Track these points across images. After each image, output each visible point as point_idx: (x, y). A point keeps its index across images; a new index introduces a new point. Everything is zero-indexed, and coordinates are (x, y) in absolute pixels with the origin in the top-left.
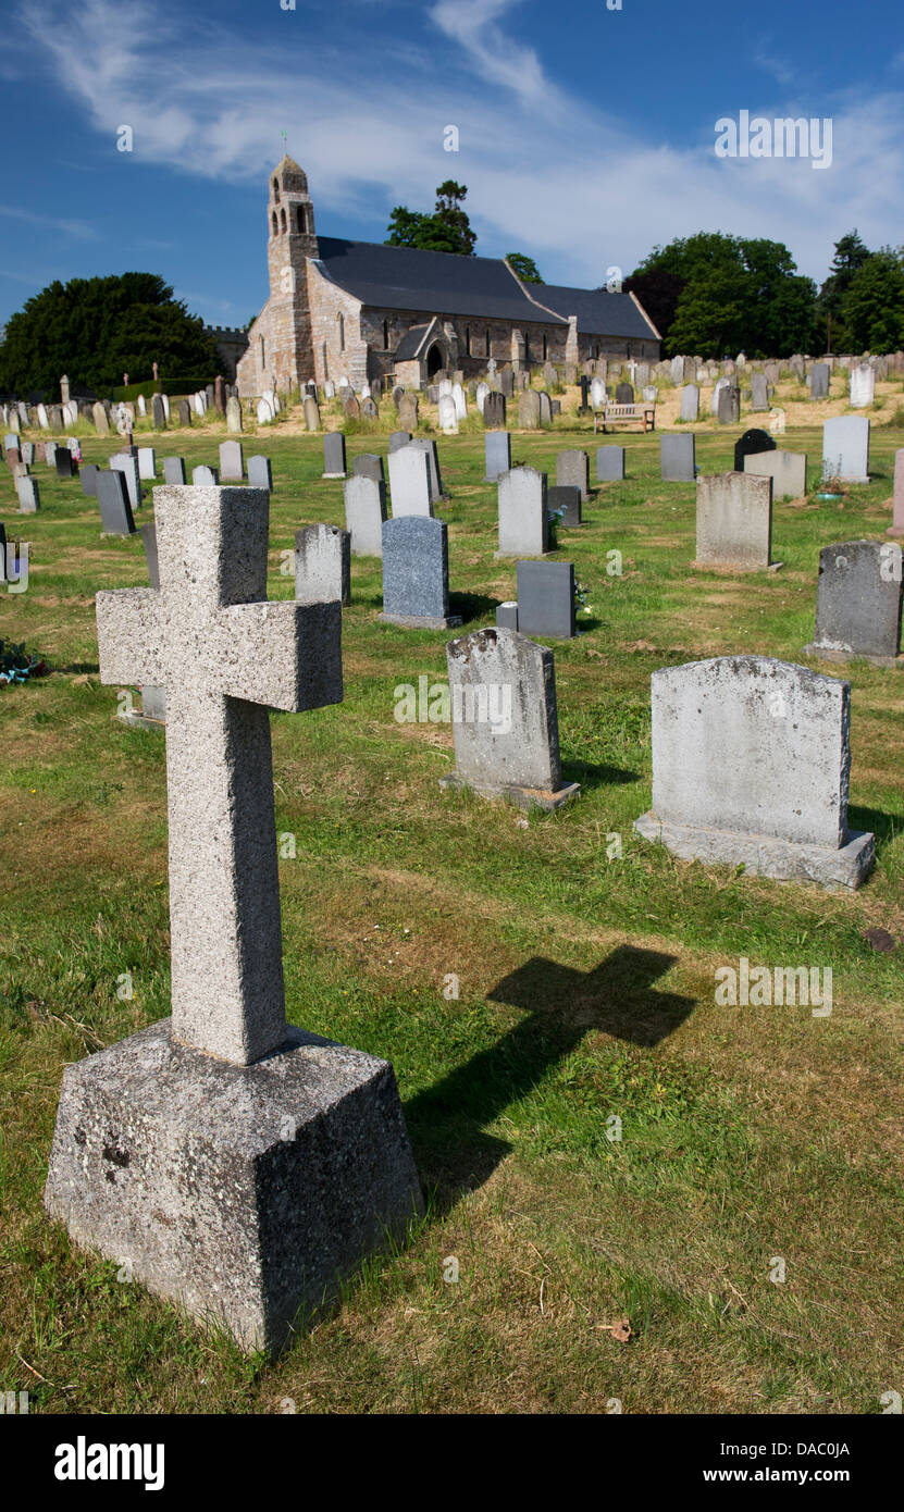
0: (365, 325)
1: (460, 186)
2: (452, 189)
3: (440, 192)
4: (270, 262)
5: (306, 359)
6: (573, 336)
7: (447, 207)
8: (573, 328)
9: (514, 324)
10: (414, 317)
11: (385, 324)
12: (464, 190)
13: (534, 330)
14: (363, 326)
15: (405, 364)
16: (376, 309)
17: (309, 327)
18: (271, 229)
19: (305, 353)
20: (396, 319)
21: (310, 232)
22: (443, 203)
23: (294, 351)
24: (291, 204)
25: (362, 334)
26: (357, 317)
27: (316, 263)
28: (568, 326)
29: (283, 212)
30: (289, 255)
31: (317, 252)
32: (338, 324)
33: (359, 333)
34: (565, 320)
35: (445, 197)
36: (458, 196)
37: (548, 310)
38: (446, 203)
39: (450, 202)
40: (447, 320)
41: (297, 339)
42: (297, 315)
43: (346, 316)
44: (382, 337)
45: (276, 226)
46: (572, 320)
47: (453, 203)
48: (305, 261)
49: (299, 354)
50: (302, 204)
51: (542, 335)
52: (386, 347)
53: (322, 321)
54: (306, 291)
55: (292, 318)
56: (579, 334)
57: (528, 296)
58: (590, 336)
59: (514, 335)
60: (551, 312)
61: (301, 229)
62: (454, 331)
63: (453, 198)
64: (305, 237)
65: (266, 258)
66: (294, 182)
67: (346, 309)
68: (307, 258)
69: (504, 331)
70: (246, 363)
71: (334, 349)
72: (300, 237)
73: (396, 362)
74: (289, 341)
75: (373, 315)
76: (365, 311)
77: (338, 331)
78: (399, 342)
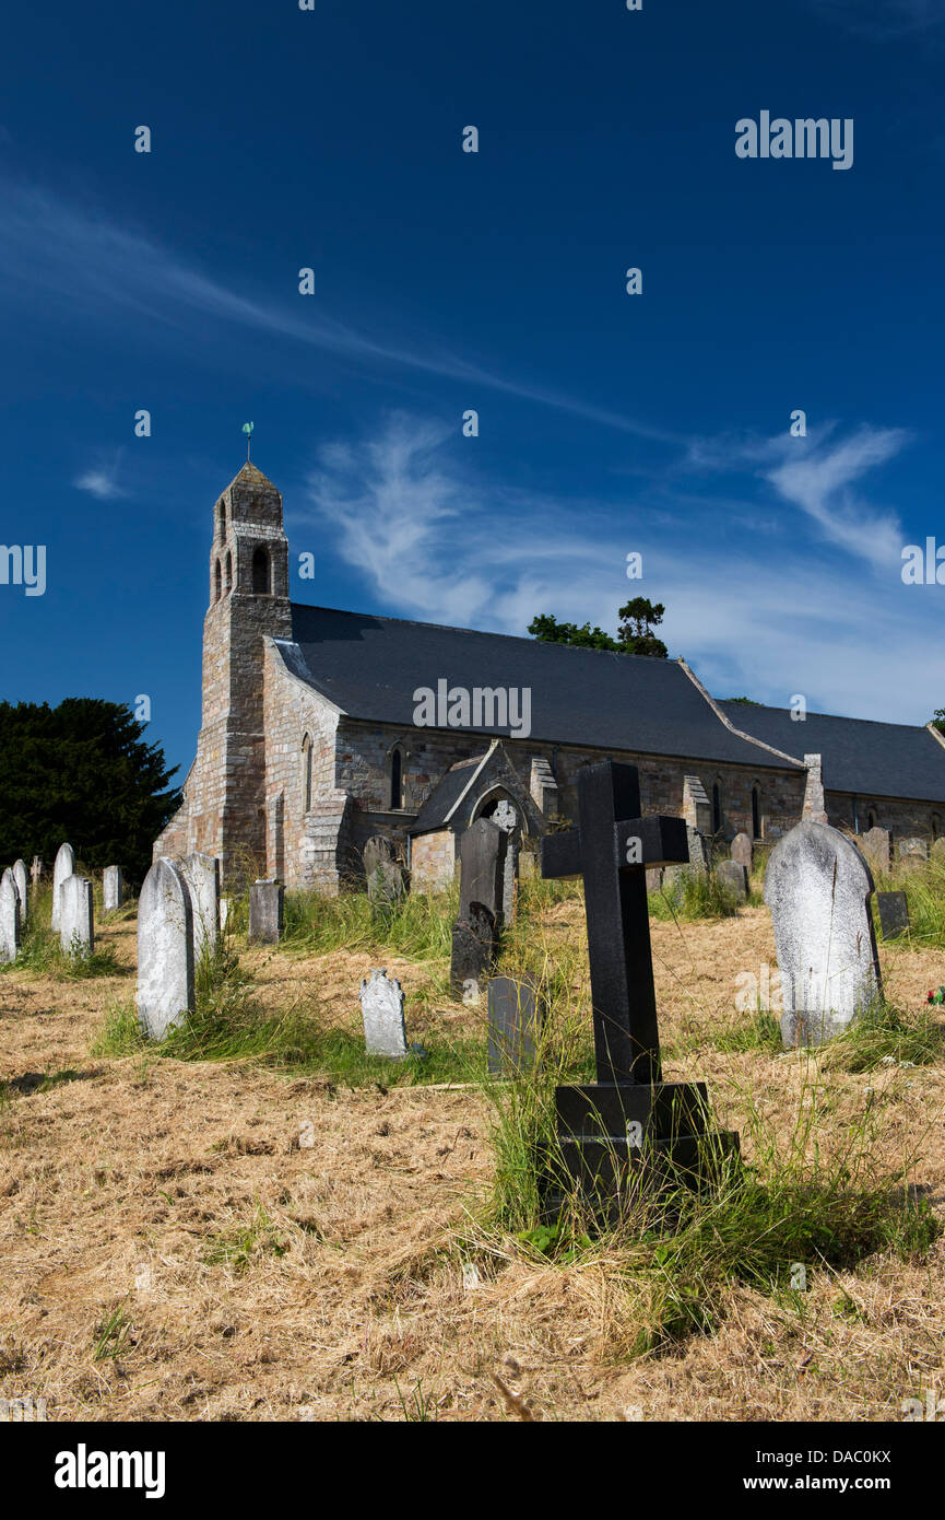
0: (348, 757)
1: (653, 605)
2: (642, 610)
3: (624, 613)
4: (205, 649)
5: (247, 829)
6: (814, 792)
7: (634, 634)
8: (814, 776)
9: (687, 765)
10: (463, 745)
11: (396, 757)
12: (660, 609)
13: (732, 777)
14: (343, 758)
15: (429, 838)
16: (376, 727)
17: (261, 767)
18: (213, 590)
19: (249, 817)
20: (423, 749)
21: (279, 591)
22: (629, 629)
23: (221, 813)
24: (241, 541)
25: (339, 776)
26: (332, 743)
27: (282, 649)
28: (804, 772)
29: (229, 555)
30: (229, 631)
31: (288, 628)
32: (304, 756)
33: (333, 773)
34: (798, 762)
35: (631, 620)
36: (650, 619)
37: (763, 745)
38: (634, 628)
39: (640, 627)
40: (538, 754)
41: (229, 789)
42: (233, 744)
43: (315, 738)
44: (388, 782)
45: (218, 585)
46: (813, 760)
47: (644, 629)
48: (262, 642)
49: (230, 819)
50: (266, 543)
51: (748, 787)
52: (396, 803)
53: (281, 752)
54: (261, 698)
55: (224, 750)
56: (827, 792)
57: (725, 721)
58: (854, 797)
59: (686, 787)
60: (768, 747)
61: (260, 584)
62: (554, 774)
63: (643, 622)
64: (267, 600)
65: (200, 643)
66: (253, 505)
67: (316, 726)
68: (266, 638)
69: (666, 779)
70: (171, 839)
71: (294, 810)
72: (255, 599)
73: (414, 835)
74: (217, 794)
75: (368, 738)
76: (347, 728)
77: (303, 773)
78: (426, 795)
